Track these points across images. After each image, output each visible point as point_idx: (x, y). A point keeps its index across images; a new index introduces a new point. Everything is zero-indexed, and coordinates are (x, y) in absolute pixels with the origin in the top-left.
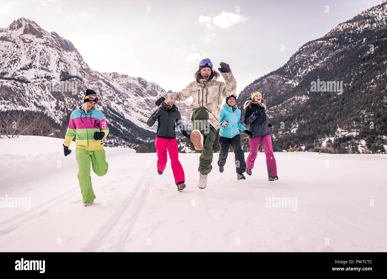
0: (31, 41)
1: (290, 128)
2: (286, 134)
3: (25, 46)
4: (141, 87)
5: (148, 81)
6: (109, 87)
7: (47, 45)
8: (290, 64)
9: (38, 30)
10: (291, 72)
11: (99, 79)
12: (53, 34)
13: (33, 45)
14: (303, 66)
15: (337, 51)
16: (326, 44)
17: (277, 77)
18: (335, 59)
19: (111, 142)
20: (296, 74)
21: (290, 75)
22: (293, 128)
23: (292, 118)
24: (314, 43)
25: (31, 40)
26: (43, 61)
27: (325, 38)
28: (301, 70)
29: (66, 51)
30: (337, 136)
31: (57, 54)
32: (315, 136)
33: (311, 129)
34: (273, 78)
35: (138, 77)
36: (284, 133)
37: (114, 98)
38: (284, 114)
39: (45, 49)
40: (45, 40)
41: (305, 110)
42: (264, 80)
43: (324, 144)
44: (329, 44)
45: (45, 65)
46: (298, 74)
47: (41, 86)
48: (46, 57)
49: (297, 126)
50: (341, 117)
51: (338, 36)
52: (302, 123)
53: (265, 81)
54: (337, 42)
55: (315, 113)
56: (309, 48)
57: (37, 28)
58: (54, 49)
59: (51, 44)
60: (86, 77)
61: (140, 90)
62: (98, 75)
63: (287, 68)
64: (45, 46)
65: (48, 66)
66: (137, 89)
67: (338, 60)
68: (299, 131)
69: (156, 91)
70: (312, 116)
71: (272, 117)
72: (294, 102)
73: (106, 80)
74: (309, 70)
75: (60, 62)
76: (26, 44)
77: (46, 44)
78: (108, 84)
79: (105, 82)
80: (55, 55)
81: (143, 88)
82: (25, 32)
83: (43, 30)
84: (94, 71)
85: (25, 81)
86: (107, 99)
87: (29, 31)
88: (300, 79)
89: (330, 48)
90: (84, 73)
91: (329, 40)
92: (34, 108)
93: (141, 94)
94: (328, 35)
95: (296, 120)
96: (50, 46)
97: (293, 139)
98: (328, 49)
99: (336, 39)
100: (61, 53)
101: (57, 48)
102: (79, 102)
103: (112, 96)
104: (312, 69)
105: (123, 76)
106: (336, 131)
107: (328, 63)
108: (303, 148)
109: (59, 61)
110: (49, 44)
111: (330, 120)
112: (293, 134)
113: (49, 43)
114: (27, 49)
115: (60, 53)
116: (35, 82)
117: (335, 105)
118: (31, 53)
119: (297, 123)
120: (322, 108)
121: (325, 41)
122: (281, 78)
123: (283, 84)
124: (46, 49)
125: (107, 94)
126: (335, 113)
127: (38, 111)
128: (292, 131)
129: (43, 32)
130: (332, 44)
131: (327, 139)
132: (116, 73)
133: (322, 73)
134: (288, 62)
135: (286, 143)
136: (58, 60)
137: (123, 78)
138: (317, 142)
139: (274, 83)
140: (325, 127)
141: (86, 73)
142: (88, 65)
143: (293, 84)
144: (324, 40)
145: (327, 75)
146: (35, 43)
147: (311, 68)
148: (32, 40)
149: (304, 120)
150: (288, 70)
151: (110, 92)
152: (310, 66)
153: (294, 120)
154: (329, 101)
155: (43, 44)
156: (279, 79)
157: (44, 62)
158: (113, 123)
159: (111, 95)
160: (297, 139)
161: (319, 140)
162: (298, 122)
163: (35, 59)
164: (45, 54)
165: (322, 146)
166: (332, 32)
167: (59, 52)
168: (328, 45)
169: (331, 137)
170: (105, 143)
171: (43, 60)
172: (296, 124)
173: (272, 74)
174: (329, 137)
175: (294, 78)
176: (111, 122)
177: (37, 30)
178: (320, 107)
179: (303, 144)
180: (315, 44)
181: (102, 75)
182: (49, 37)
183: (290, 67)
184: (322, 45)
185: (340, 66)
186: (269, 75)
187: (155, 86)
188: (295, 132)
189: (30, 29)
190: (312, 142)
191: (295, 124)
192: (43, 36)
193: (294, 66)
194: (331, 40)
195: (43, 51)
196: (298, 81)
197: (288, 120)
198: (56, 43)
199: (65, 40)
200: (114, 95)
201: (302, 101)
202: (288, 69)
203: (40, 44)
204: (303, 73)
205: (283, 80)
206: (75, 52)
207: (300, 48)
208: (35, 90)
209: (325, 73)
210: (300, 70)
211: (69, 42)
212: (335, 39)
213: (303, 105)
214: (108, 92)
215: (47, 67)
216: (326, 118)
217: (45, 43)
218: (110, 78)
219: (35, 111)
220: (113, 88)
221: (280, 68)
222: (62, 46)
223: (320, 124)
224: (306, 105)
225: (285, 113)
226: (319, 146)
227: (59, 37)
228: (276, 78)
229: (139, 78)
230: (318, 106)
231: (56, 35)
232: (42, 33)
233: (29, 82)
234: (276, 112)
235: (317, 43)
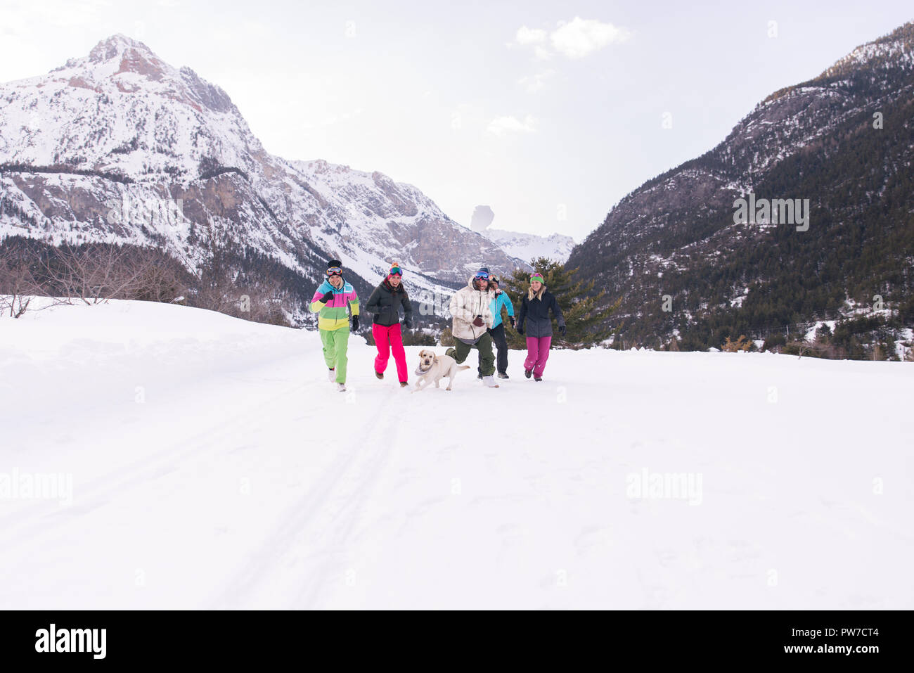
0: (136, 89)
1: (728, 295)
2: (719, 310)
3: (124, 99)
4: (380, 194)
5: (395, 181)
6: (307, 193)
7: (171, 98)
8: (733, 142)
9: (152, 64)
10: (733, 161)
11: (286, 175)
12: (185, 73)
13: (140, 96)
14: (765, 148)
15: (850, 111)
16: (823, 94)
17: (699, 173)
18: (844, 131)
19: (310, 319)
20: (746, 168)
21: (733, 168)
22: (736, 297)
23: (733, 273)
24: (793, 92)
25: (135, 85)
26: (162, 133)
27: (822, 80)
28: (758, 157)
29: (213, 110)
30: (843, 318)
31: (193, 119)
32: (788, 316)
33: (780, 299)
34: (690, 176)
35: (373, 171)
36: (714, 308)
37: (317, 218)
38: (714, 261)
39: (166, 106)
40: (166, 85)
41: (767, 254)
42: (669, 182)
43: (811, 336)
44: (831, 94)
45: (165, 141)
46: (750, 168)
47: (156, 190)
48: (168, 125)
49: (747, 291)
50: (854, 273)
51: (853, 76)
52: (759, 284)
53: (670, 184)
54: (851, 91)
55: (792, 262)
56: (779, 105)
57: (149, 59)
58: (187, 105)
59: (179, 95)
60: (256, 170)
61: (377, 201)
62: (284, 166)
63: (724, 153)
64: (166, 99)
65: (173, 144)
66: (371, 199)
67: (852, 134)
68: (751, 304)
69: (413, 203)
70: (782, 267)
71: (684, 269)
72: (739, 235)
73: (300, 178)
74: (779, 156)
75: (199, 135)
76: (125, 94)
77: (169, 94)
78: (306, 187)
79: (298, 182)
80: (188, 119)
81: (385, 197)
82: (124, 67)
83: (163, 63)
84: (275, 156)
85: (123, 179)
86: (301, 221)
87: (131, 64)
88: (755, 178)
89: (832, 106)
90: (251, 160)
91: (832, 85)
92: (141, 240)
93: (379, 210)
94: (828, 74)
95: (744, 277)
96: (178, 99)
97: (736, 323)
98: (826, 106)
99: (849, 82)
100: (201, 115)
101: (193, 103)
102: (241, 227)
103: (313, 215)
104: (788, 155)
105: (338, 168)
106: (841, 306)
107: (826, 140)
108: (759, 343)
109: (196, 135)
110: (176, 94)
111: (827, 277)
112: (735, 310)
113: (174, 92)
114: (128, 107)
115: (198, 115)
116: (144, 181)
117: (841, 244)
118: (136, 114)
119: (745, 285)
120: (807, 251)
121: (822, 89)
122: (711, 175)
123: (713, 192)
124: (168, 106)
125: (302, 209)
126: (840, 264)
127: (149, 247)
128: (733, 303)
129: (161, 66)
130: (838, 95)
131: (819, 325)
132: (323, 162)
133: (810, 166)
134: (729, 138)
135: (717, 331)
136: (196, 131)
137: (339, 173)
138: (793, 329)
139: (691, 187)
140: (814, 295)
141: (256, 161)
142: (260, 144)
143: (738, 191)
144: (820, 86)
145: (822, 171)
146: (144, 93)
147: (784, 154)
148: (139, 85)
149: (763, 278)
150: (726, 158)
151: (310, 206)
152: (782, 148)
153: (739, 277)
154: (825, 233)
155: (161, 94)
156: (704, 179)
157: (164, 136)
158: (316, 277)
159: (311, 211)
160: (745, 322)
161: (798, 325)
162: (748, 282)
163: (143, 129)
164: (167, 116)
165: (804, 340)
166: (840, 67)
167: (197, 112)
168: (827, 97)
169: (828, 320)
170: (295, 320)
171: (162, 131)
172: (744, 288)
173: (688, 165)
174: (824, 319)
175: (742, 175)
176: (311, 275)
177: (149, 62)
178: (803, 247)
179: (760, 335)
180: (796, 94)
181: (291, 167)
182: (175, 79)
183: (731, 150)
184: (812, 96)
185: (856, 148)
186: (681, 168)
187: (412, 191)
188: (740, 306)
189: (134, 61)
190: (781, 331)
191: (741, 286)
192: (163, 77)
193: (742, 147)
194: (836, 85)
195: (161, 110)
196: (750, 185)
197: (724, 276)
198: (191, 92)
199: (210, 87)
200: (319, 211)
201: (758, 232)
202: (727, 154)
203: (156, 93)
204: (763, 166)
205: (716, 180)
206: (233, 113)
207: (758, 105)
208: (144, 199)
209: (817, 166)
210: (756, 156)
211: (220, 90)
212: (845, 82)
213: (761, 241)
214: (304, 205)
215: (170, 147)
216: (818, 274)
217: (166, 93)
218: (310, 172)
219: (144, 246)
220: (317, 196)
221: (709, 153)
222: (205, 100)
223: (803, 289)
224: (769, 242)
225: (716, 259)
226: (798, 341)
227: (197, 78)
228: (697, 177)
229: (376, 173)
230: (799, 244)
231: (192, 73)
232: (161, 69)
233: (132, 181)
234: (694, 258)
235: (802, 92)
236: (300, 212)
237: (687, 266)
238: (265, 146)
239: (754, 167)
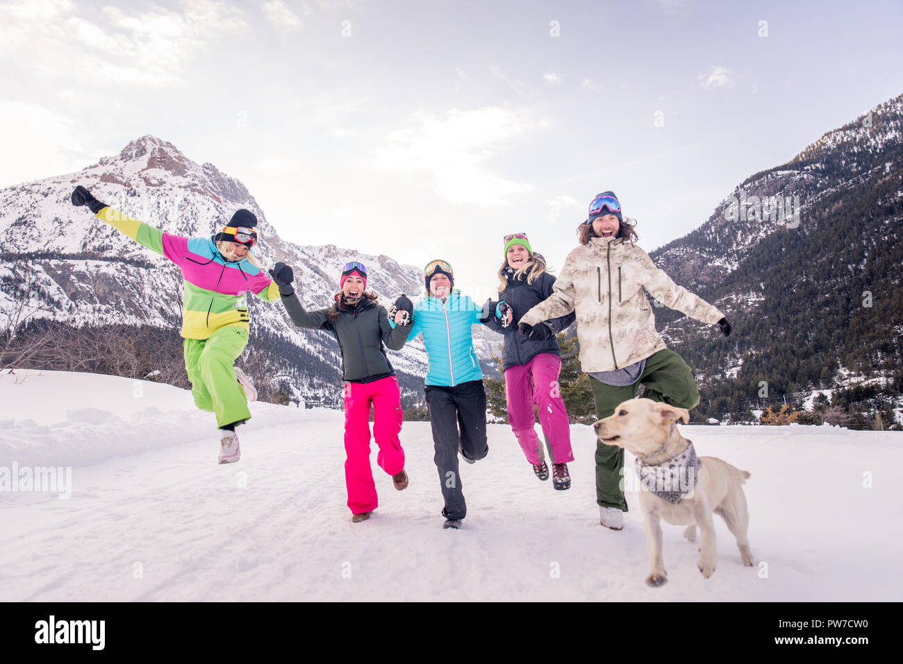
0: (161, 183)
1: (723, 366)
2: (715, 381)
3: (150, 192)
4: (386, 276)
5: (400, 263)
6: (317, 276)
7: (193, 190)
8: (717, 222)
9: (177, 161)
10: (718, 239)
11: (297, 259)
12: (206, 168)
13: (165, 190)
14: (747, 227)
15: (825, 191)
16: (798, 177)
17: (687, 251)
18: (821, 210)
19: (318, 395)
20: (730, 245)
21: (718, 246)
22: (731, 368)
23: (726, 345)
24: (769, 175)
25: (161, 180)
26: (183, 223)
27: (796, 164)
28: (742, 235)
29: (232, 201)
30: (838, 387)
31: (213, 209)
32: (784, 386)
33: (774, 369)
34: (678, 254)
35: (379, 255)
36: (710, 379)
37: (326, 299)
38: (706, 334)
39: (188, 198)
40: (189, 179)
41: (757, 325)
42: (658, 260)
43: (809, 405)
44: (805, 176)
45: (186, 230)
46: (735, 245)
47: (175, 274)
48: (189, 215)
49: (740, 362)
50: (844, 342)
51: (825, 160)
52: (752, 355)
53: (660, 261)
54: (824, 173)
55: (782, 333)
56: (757, 187)
57: (175, 157)
58: (208, 197)
59: (201, 188)
60: (270, 255)
61: (383, 282)
62: (295, 251)
63: (709, 232)
64: (189, 192)
65: (193, 233)
66: (377, 280)
67: (828, 213)
68: (746, 374)
69: (417, 283)
70: (773, 338)
71: (678, 342)
72: (729, 308)
73: (311, 262)
74: (762, 234)
75: (217, 224)
76: (152, 188)
77: (192, 188)
78: (316, 270)
79: (309, 266)
80: (208, 209)
81: (390, 278)
82: (152, 164)
83: (187, 160)
84: (287, 243)
85: (145, 265)
86: (311, 301)
87: (158, 161)
88: (740, 255)
89: (807, 187)
90: (265, 246)
91: (805, 168)
92: (159, 322)
93: (384, 290)
94: (800, 159)
95: (737, 348)
96: (200, 192)
97: (733, 393)
98: (802, 187)
99: (821, 165)
100: (220, 205)
101: (213, 195)
102: (254, 308)
103: (323, 296)
104: (769, 233)
105: (347, 252)
106: (835, 375)
107: (805, 218)
108: (758, 413)
109: (215, 223)
110: (198, 188)
111: (818, 347)
112: (730, 381)
113: (197, 185)
114: (154, 199)
115: (218, 206)
116: (165, 266)
117: (829, 315)
118: (160, 205)
119: (738, 356)
120: (796, 322)
121: (796, 172)
122: (698, 253)
123: (701, 268)
124: (191, 198)
125: (312, 291)
126: (830, 333)
127: (166, 328)
128: (728, 374)
129: (186, 163)
130: (812, 177)
131: (815, 394)
132: (332, 247)
133: (792, 242)
134: (712, 218)
135: (715, 402)
136: (215, 220)
137: (348, 257)
138: (790, 400)
139: (680, 264)
140: (807, 365)
141: (270, 247)
142: (275, 231)
143: (725, 267)
144: (794, 170)
145: (804, 246)
146: (169, 187)
147: (766, 232)
148: (165, 179)
149: (756, 349)
150: (711, 236)
151: (320, 288)
152: (764, 227)
153: (732, 349)
154: (813, 305)
155: (184, 187)
156: (692, 256)
157: (185, 225)
158: (324, 355)
159: (320, 292)
160: (741, 392)
161: (795, 394)
162: (742, 353)
163: (166, 219)
164: (189, 208)
165: (803, 409)
166: (811, 152)
167: (217, 203)
168: (802, 179)
169: (823, 389)
170: (303, 397)
171: (184, 220)
172: (738, 359)
173: (675, 244)
174: (820, 389)
175: (727, 252)
176: (319, 353)
177: (174, 159)
178: (792, 319)
179: (758, 405)
180: (773, 178)
181: (302, 252)
182: (197, 174)
183: (715, 229)
184: (788, 179)
185: (834, 225)
186: (668, 247)
187: (416, 273)
188: (735, 376)
189: (161, 158)
190: (779, 400)
191: (735, 357)
192: (186, 172)
193: (725, 226)
194: (809, 168)
195: (184, 202)
196: (736, 261)
197: (717, 348)
198: (211, 186)
199: (230, 180)
200: (328, 293)
201: (747, 305)
202: (712, 233)
203: (180, 187)
204: (747, 243)
205: (702, 257)
206: (250, 203)
207: (738, 187)
208: (164, 282)
209: (798, 242)
210: (739, 235)
211: (238, 183)
212: (818, 165)
213: (751, 313)
214: (314, 287)
215: (190, 235)
216: (809, 344)
217: (189, 186)
218: (321, 256)
219: (162, 327)
220: (327, 278)
221: (694, 232)
222: (224, 193)
223: (796, 359)
224: (758, 314)
225: (708, 332)
226: (796, 410)
227: (218, 173)
228: (684, 255)
229: (382, 256)
230: (788, 315)
231: (213, 169)
232: (185, 165)
233: (153, 267)
234: (687, 331)
235: (777, 175)
236: (310, 293)
237: (681, 339)
238: (279, 233)
239: (738, 245)
